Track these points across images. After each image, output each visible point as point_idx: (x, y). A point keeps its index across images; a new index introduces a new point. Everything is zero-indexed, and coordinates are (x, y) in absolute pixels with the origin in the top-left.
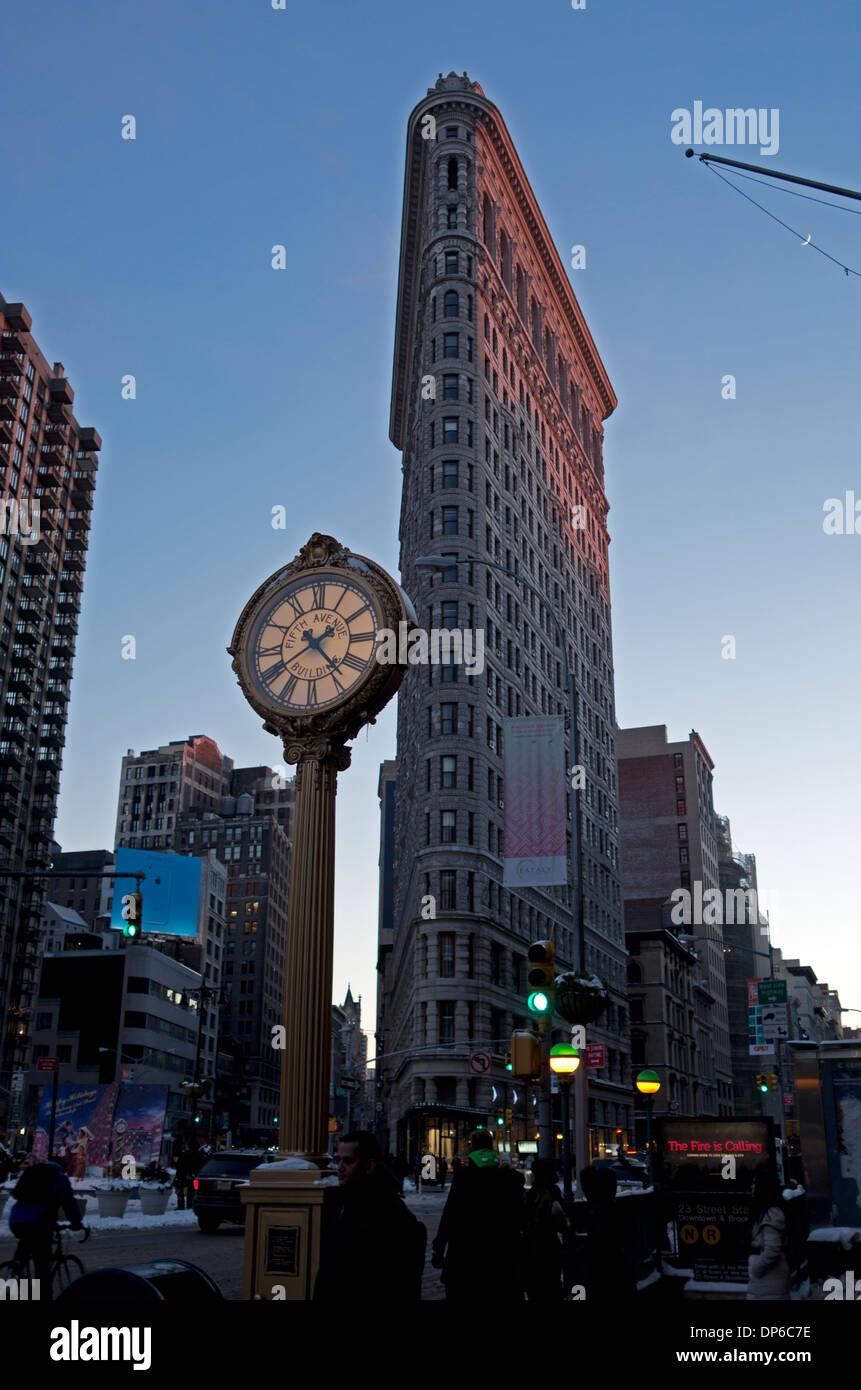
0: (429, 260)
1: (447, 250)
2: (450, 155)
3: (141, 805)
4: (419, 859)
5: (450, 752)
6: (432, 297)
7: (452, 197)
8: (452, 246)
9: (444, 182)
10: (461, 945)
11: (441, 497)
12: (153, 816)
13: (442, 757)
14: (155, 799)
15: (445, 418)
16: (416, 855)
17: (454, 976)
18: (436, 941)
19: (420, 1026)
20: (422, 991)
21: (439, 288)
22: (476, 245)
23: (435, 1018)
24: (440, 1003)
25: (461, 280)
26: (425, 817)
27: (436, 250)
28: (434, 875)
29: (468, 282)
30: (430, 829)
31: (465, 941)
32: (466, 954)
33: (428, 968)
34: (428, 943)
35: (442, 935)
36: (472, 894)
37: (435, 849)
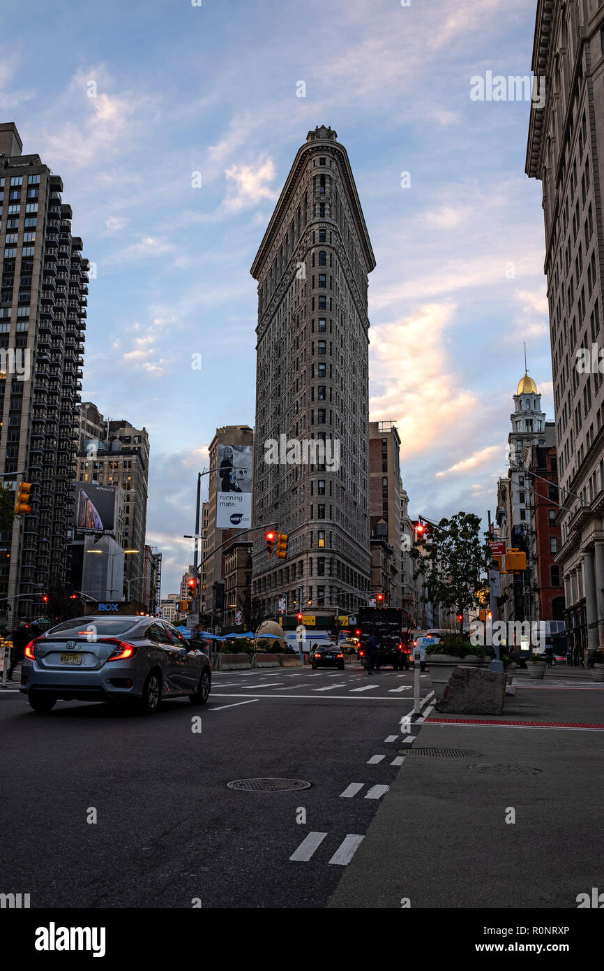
0: (310, 231)
1: (320, 229)
2: (321, 174)
7: (323, 199)
8: (323, 227)
9: (318, 189)
10: (327, 563)
13: (319, 481)
15: (320, 319)
16: (307, 523)
17: (324, 575)
18: (316, 561)
19: (309, 596)
20: (310, 581)
21: (316, 249)
22: (334, 226)
23: (316, 593)
24: (318, 587)
25: (327, 246)
26: (310, 506)
27: (315, 227)
28: (315, 532)
29: (330, 247)
30: (313, 512)
31: (329, 561)
32: (329, 566)
33: (313, 572)
34: (313, 561)
35: (319, 558)
36: (331, 541)
37: (316, 521)
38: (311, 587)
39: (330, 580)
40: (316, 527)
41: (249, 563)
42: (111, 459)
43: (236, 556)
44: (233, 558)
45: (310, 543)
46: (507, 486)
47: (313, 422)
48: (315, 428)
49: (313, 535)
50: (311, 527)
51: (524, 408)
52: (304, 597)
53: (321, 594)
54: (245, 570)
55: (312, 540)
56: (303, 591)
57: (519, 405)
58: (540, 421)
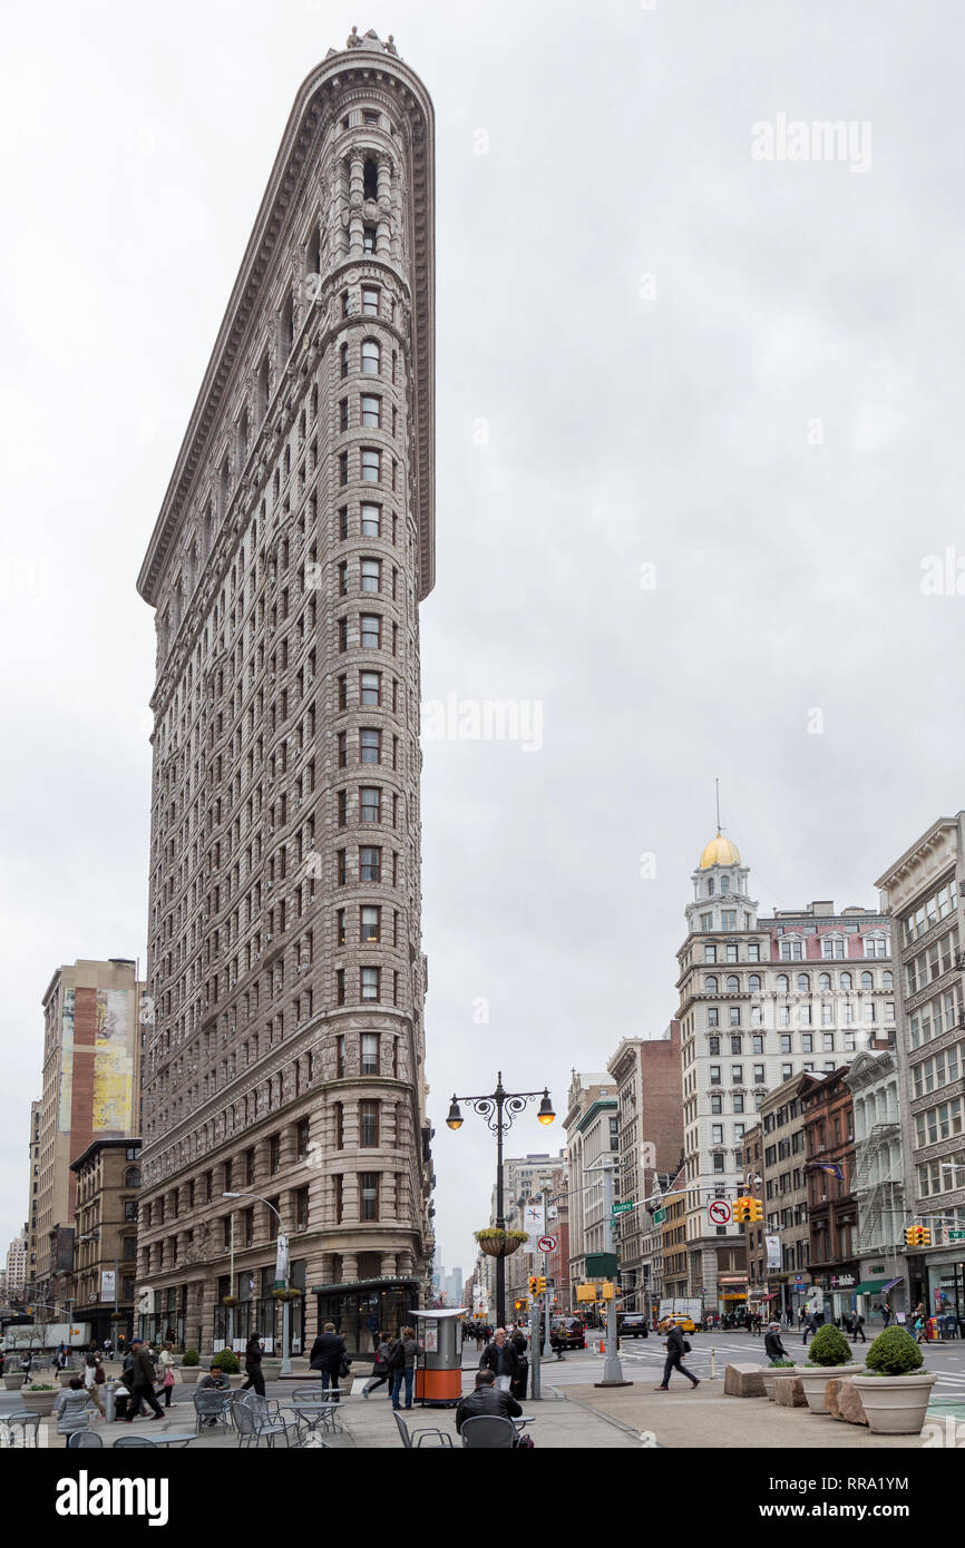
0: (333, 294)
1: (363, 281)
2: (368, 149)
4: (328, 1020)
5: (373, 902)
6: (339, 343)
7: (372, 210)
8: (372, 278)
9: (358, 186)
10: (387, 1113)
11: (359, 602)
13: (363, 907)
15: (364, 504)
16: (323, 1015)
17: (377, 1146)
18: (355, 1109)
19: (331, 1199)
20: (334, 1163)
21: (354, 331)
22: (402, 286)
23: (355, 1191)
24: (361, 1175)
25: (385, 326)
26: (335, 974)
27: (347, 277)
28: (352, 1037)
29: (394, 333)
30: (346, 986)
31: (392, 1109)
32: (393, 1123)
33: (345, 1138)
34: (344, 1111)
35: (363, 1102)
36: (395, 1060)
37: (354, 1009)
38: (339, 1177)
39: (394, 1157)
40: (353, 1024)
41: (133, 1173)
43: (100, 1167)
44: (94, 1173)
45: (333, 1067)
46: (638, 1050)
47: (343, 763)
48: (351, 775)
49: (343, 1047)
50: (337, 1025)
51: (718, 890)
52: (311, 1205)
53: (369, 1193)
54: (120, 1193)
55: (340, 1059)
56: (311, 1191)
57: (706, 888)
58: (748, 914)
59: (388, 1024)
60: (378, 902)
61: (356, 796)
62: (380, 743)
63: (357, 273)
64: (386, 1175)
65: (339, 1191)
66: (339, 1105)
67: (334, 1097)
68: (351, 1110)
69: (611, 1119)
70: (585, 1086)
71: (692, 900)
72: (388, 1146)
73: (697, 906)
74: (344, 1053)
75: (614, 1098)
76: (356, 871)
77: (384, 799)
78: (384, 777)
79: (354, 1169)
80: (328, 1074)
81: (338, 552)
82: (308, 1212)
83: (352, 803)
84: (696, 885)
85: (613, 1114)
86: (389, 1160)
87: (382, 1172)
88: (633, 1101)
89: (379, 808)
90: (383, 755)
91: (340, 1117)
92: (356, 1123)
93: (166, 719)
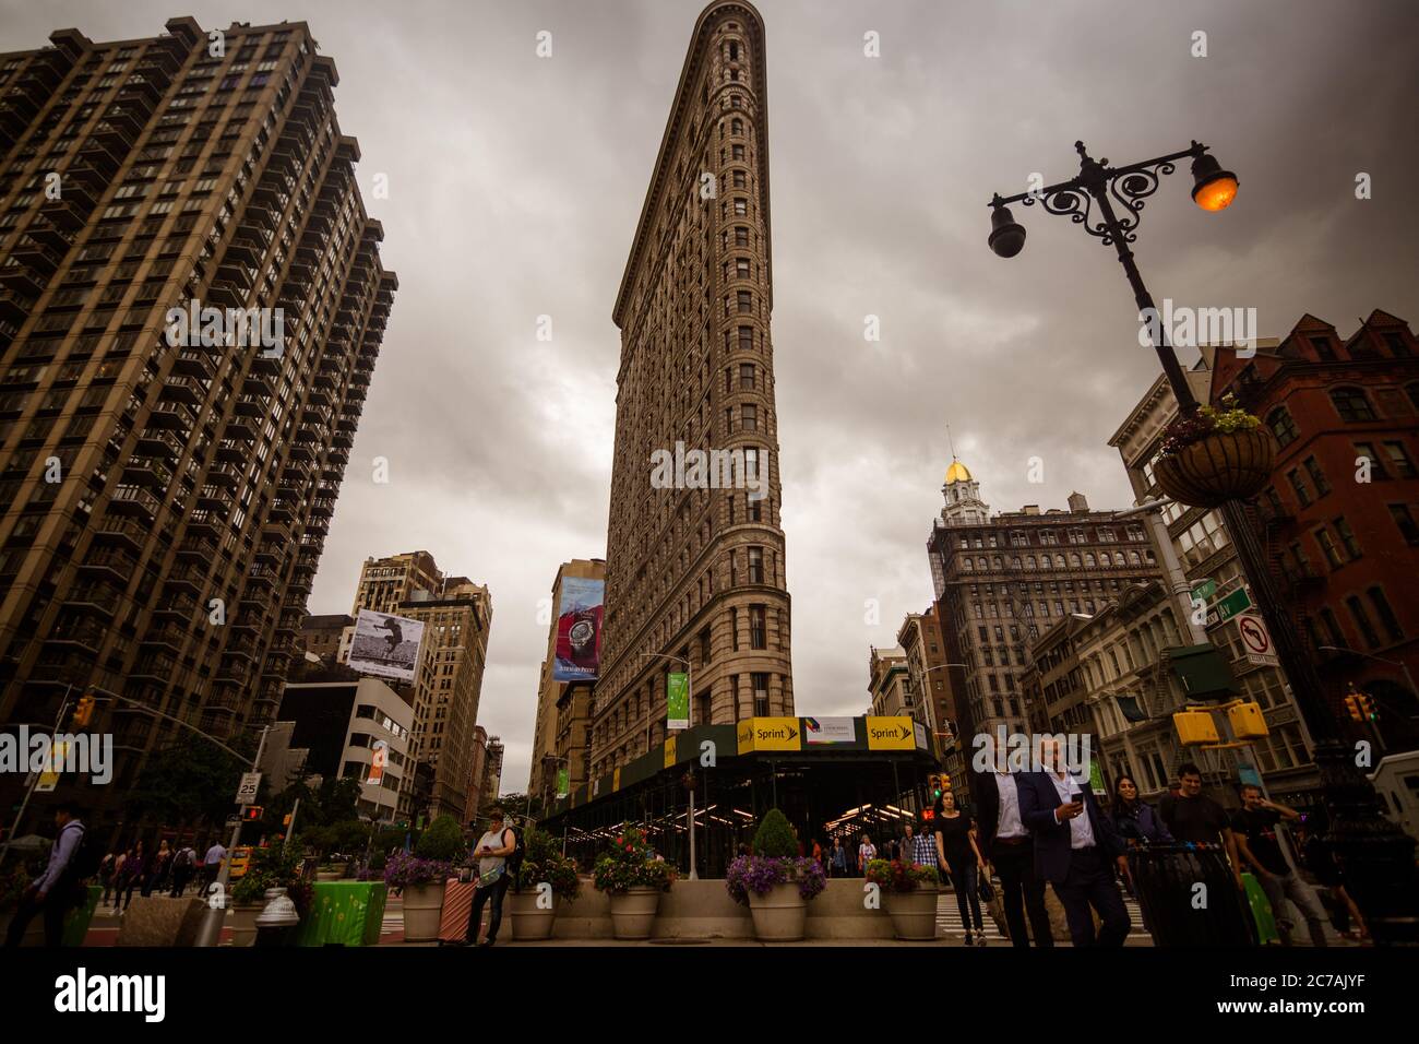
0: (716, 102)
1: (732, 95)
2: (732, 40)
3: (375, 596)
4: (723, 538)
5: (753, 444)
6: (719, 124)
7: (735, 65)
8: (737, 92)
9: (727, 56)
10: (772, 618)
11: (735, 252)
12: (383, 603)
14: (385, 592)
15: (736, 199)
16: (719, 533)
17: (765, 648)
18: (746, 613)
19: (730, 701)
20: (731, 664)
21: (727, 116)
22: (752, 98)
23: (748, 691)
24: (753, 674)
25: (745, 113)
26: (727, 501)
27: (723, 94)
28: (741, 551)
29: (749, 117)
30: (735, 509)
31: (775, 614)
32: (776, 627)
33: (739, 640)
34: (738, 615)
35: (752, 607)
36: (775, 572)
37: (742, 526)
38: (735, 678)
39: (779, 659)
40: (743, 540)
42: (438, 610)
43: (573, 702)
44: (570, 707)
45: (728, 577)
46: (918, 623)
47: (728, 351)
48: (734, 357)
49: (735, 560)
50: (730, 541)
51: (961, 497)
52: (713, 708)
53: (761, 694)
54: (584, 723)
55: (733, 571)
56: (713, 694)
57: (952, 496)
58: (984, 514)
59: (768, 540)
60: (755, 444)
61: (738, 371)
62: (752, 336)
63: (728, 91)
64: (774, 677)
65: (736, 691)
66: (733, 610)
67: (730, 603)
68: (743, 613)
69: (903, 681)
70: (881, 657)
71: (944, 506)
72: (774, 648)
73: (950, 509)
74: (735, 565)
75: (905, 664)
76: (740, 422)
77: (757, 372)
78: (756, 357)
79: (747, 670)
80: (724, 582)
81: (722, 227)
82: (711, 715)
83: (736, 375)
84: (945, 495)
85: (906, 677)
86: (775, 662)
87: (770, 673)
88: (920, 662)
89: (753, 378)
90: (755, 343)
91: (734, 621)
92: (747, 626)
93: (624, 385)
